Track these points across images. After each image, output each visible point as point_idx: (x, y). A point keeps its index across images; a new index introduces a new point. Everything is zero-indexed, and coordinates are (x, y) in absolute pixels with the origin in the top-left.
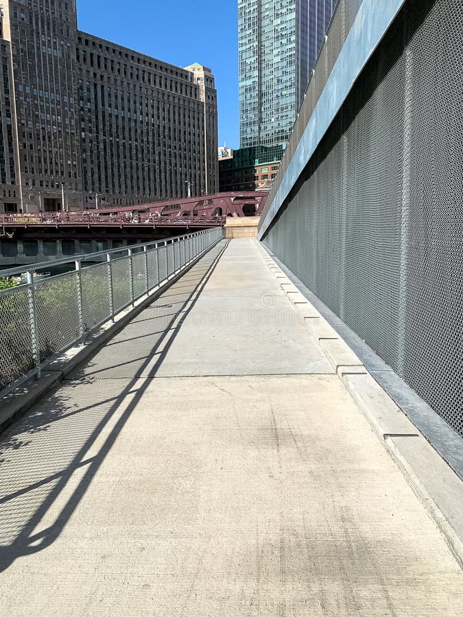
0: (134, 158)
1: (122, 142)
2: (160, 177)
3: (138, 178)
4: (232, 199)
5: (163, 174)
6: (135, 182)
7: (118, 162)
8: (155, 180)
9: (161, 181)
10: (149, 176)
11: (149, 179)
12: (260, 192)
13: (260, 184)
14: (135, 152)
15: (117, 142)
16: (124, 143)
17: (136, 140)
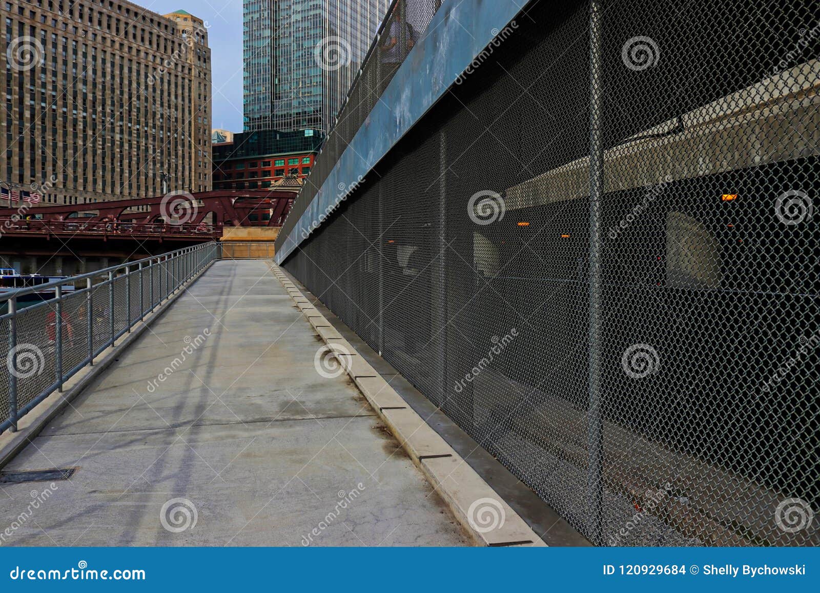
0: (81, 135)
1: (61, 110)
2: (121, 165)
3: (85, 165)
4: (233, 201)
5: (126, 162)
6: (80, 170)
7: (54, 140)
8: (113, 170)
9: (122, 171)
10: (103, 162)
11: (104, 169)
12: (275, 192)
13: (273, 182)
14: (81, 127)
15: (54, 110)
16: (64, 113)
17: (85, 110)
